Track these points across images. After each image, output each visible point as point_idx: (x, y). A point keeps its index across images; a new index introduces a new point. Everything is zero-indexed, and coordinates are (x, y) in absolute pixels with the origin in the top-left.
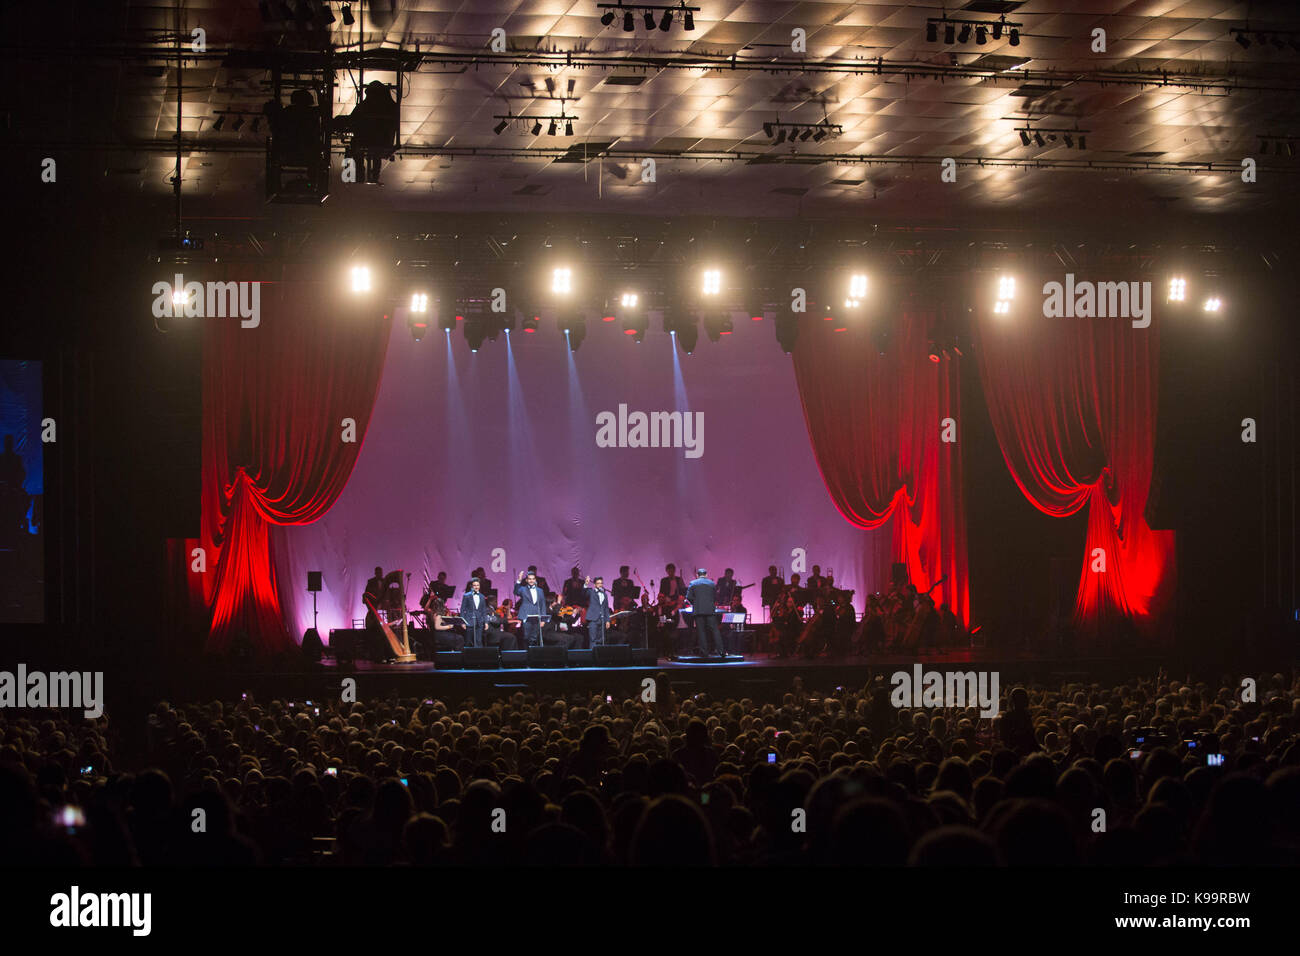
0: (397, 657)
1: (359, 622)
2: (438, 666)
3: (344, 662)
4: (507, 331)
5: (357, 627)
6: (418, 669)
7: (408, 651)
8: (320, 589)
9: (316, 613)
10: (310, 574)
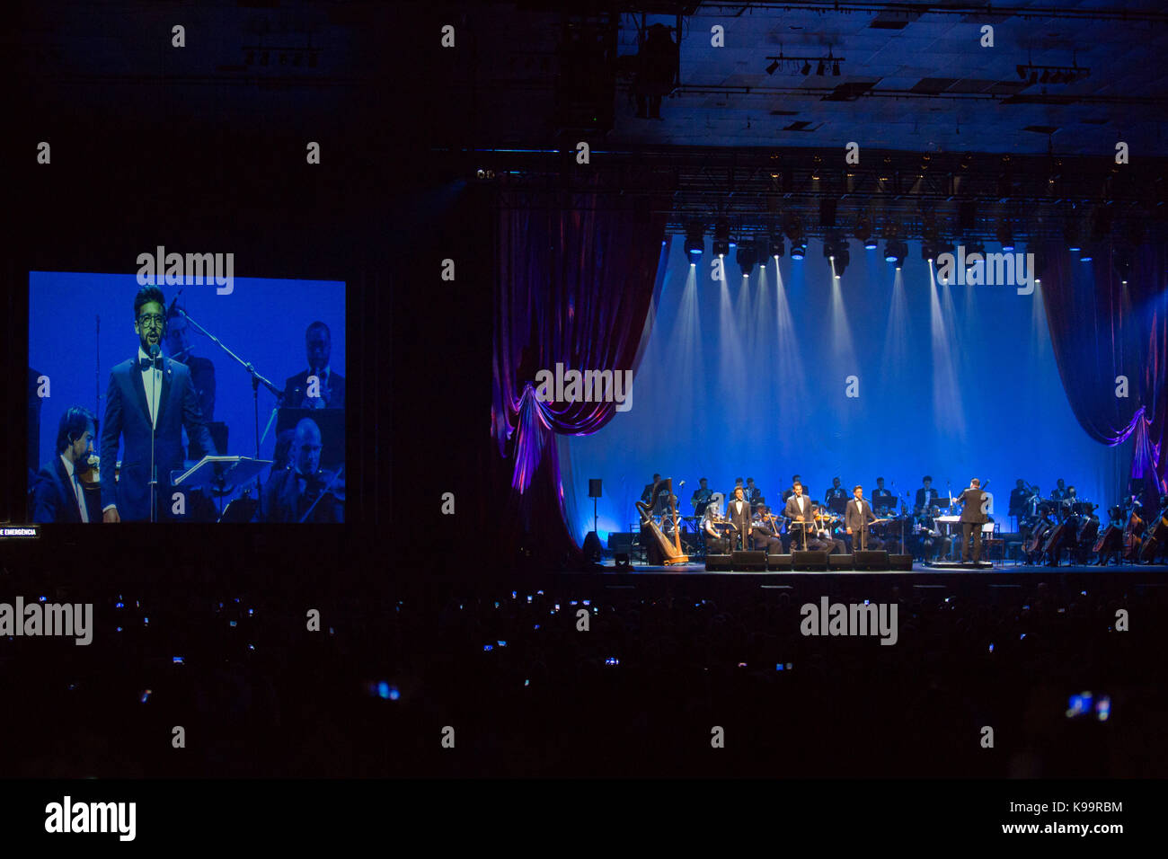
0: (670, 558)
1: (636, 526)
2: (708, 568)
3: (622, 563)
4: (776, 257)
5: (634, 531)
6: (690, 570)
7: (681, 552)
8: (600, 495)
9: (596, 517)
10: (591, 481)
